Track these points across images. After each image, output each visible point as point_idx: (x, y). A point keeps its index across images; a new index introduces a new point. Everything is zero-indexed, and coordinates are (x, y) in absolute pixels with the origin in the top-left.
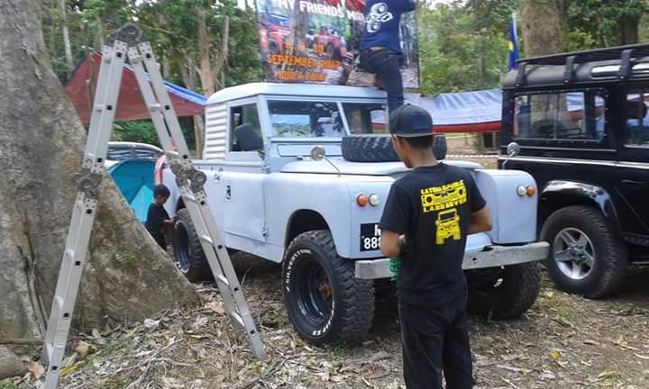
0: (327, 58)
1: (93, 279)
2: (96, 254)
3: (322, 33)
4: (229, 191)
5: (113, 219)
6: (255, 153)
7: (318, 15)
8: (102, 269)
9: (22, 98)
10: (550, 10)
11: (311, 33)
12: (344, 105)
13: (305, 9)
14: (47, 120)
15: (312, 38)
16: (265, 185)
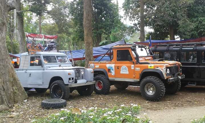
0: (38, 49)
1: (12, 93)
2: (13, 87)
3: (38, 44)
4: (30, 75)
5: (16, 80)
6: (41, 66)
7: (38, 41)
8: (14, 91)
9: (4, 56)
10: (90, 37)
11: (36, 44)
12: (56, 56)
13: (35, 40)
14: (7, 60)
15: (36, 45)
16: (43, 73)
